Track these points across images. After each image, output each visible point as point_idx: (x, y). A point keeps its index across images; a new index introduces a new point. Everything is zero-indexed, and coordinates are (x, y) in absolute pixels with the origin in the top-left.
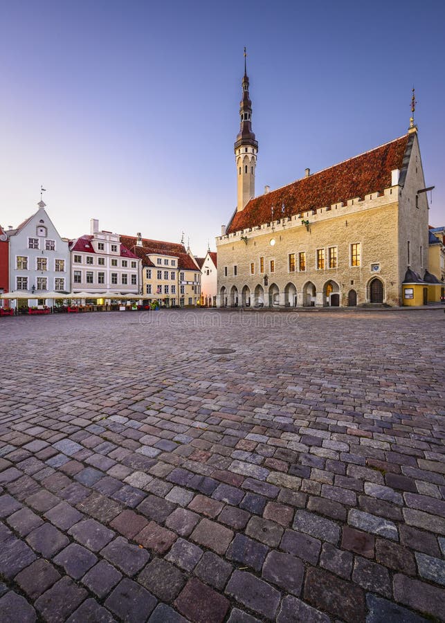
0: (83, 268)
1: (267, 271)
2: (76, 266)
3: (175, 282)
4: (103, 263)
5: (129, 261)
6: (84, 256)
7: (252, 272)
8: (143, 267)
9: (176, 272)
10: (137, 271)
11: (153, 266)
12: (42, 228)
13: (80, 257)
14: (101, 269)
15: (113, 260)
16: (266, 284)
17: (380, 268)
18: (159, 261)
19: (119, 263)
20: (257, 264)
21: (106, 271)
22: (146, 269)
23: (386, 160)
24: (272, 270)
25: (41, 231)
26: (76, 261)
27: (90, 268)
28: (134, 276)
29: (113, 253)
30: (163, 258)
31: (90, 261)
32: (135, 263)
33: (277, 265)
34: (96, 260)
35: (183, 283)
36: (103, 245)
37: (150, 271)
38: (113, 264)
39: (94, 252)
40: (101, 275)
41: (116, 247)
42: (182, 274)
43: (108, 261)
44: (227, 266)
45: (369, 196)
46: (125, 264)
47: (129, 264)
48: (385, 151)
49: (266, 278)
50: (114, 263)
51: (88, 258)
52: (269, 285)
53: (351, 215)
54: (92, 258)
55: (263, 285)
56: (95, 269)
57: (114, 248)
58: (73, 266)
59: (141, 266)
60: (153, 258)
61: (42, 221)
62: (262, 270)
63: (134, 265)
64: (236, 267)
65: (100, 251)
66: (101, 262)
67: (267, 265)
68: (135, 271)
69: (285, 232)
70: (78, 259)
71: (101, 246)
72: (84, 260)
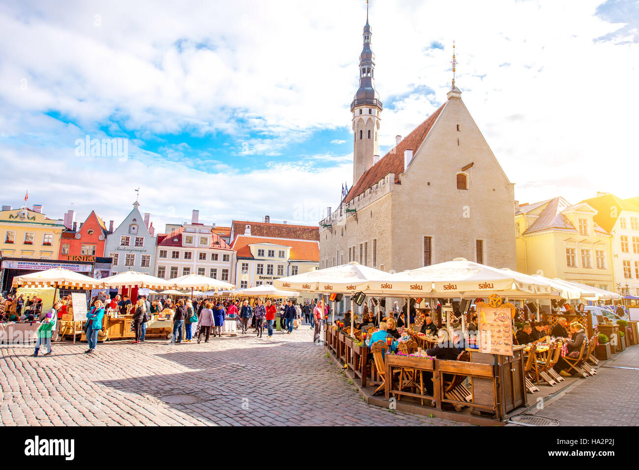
0: (168, 262)
2: (162, 262)
4: (190, 258)
5: (222, 253)
6: (170, 250)
8: (238, 259)
10: (229, 265)
11: (252, 258)
13: (166, 252)
14: (187, 263)
15: (201, 254)
18: (261, 253)
19: (209, 257)
21: (192, 265)
22: (241, 262)
26: (161, 256)
27: (175, 262)
28: (225, 271)
29: (203, 246)
30: (267, 248)
31: (176, 255)
32: (228, 256)
34: (182, 255)
37: (247, 265)
38: (201, 258)
39: (181, 246)
40: (187, 270)
42: (295, 268)
43: (195, 255)
46: (215, 257)
47: (221, 257)
50: (202, 256)
51: (174, 252)
54: (178, 253)
56: (181, 263)
57: (203, 241)
58: (158, 261)
59: (235, 259)
63: (226, 258)
65: (188, 245)
66: (188, 256)
68: (226, 265)
70: (163, 254)
71: (190, 240)
72: (169, 254)
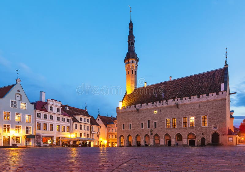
0: (42, 120)
1: (152, 127)
2: (38, 120)
3: (89, 132)
4: (52, 119)
5: (66, 118)
6: (42, 113)
7: (142, 128)
8: (73, 122)
9: (89, 126)
10: (70, 124)
11: (78, 121)
12: (18, 95)
13: (40, 114)
14: (51, 122)
15: (57, 117)
16: (152, 134)
17: (218, 127)
18: (81, 119)
19: (61, 119)
20: (146, 123)
21: (54, 123)
23: (215, 78)
24: (155, 127)
25: (18, 96)
27: (45, 121)
28: (68, 127)
29: (58, 113)
30: (83, 117)
31: (45, 117)
32: (69, 119)
33: (158, 124)
34: (48, 117)
35: (93, 132)
36: (52, 107)
37: (76, 124)
39: (48, 112)
40: (52, 126)
41: (59, 109)
42: (92, 127)
43: (55, 117)
44: (125, 124)
45: (211, 94)
46: (64, 120)
47: (66, 120)
48: (214, 74)
49: (151, 131)
50: (58, 119)
51: (44, 115)
52: (153, 135)
53: (202, 102)
54: (46, 115)
55: (149, 134)
56: (48, 121)
57: (58, 110)
58: (36, 120)
59: (72, 122)
60: (78, 117)
61: (18, 91)
62: (149, 127)
63: (68, 121)
64: (130, 125)
65: (51, 111)
66: (52, 118)
67: (152, 124)
69: (164, 108)
70: (39, 116)
71: (51, 108)
72: (42, 116)
